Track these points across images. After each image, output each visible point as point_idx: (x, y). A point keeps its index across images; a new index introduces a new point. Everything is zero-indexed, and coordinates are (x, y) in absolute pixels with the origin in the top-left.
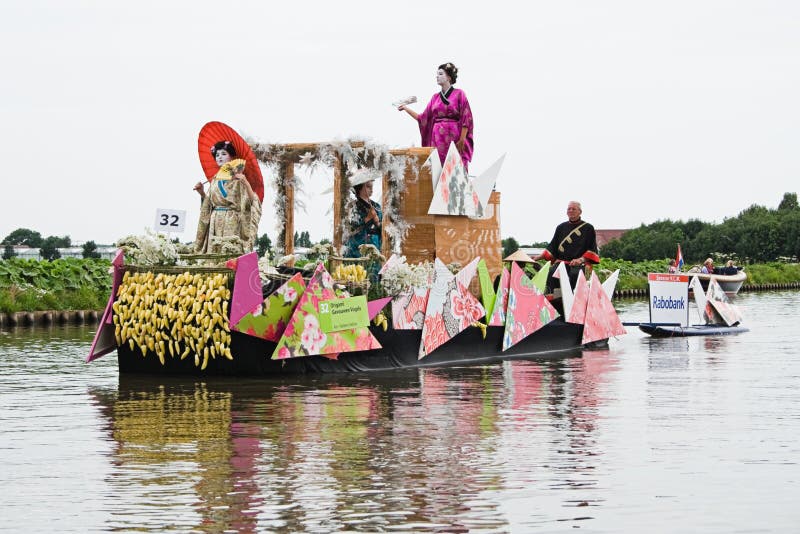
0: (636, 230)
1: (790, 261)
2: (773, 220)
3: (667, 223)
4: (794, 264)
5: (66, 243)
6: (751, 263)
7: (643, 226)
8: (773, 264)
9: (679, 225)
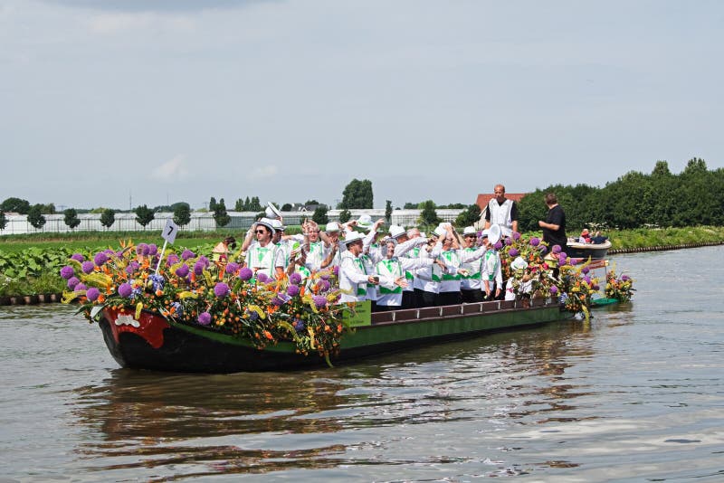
0: (532, 194)
1: (654, 227)
2: (647, 184)
3: (559, 188)
4: (657, 229)
5: (51, 210)
6: (621, 229)
7: (538, 191)
8: (638, 230)
9: (569, 189)
